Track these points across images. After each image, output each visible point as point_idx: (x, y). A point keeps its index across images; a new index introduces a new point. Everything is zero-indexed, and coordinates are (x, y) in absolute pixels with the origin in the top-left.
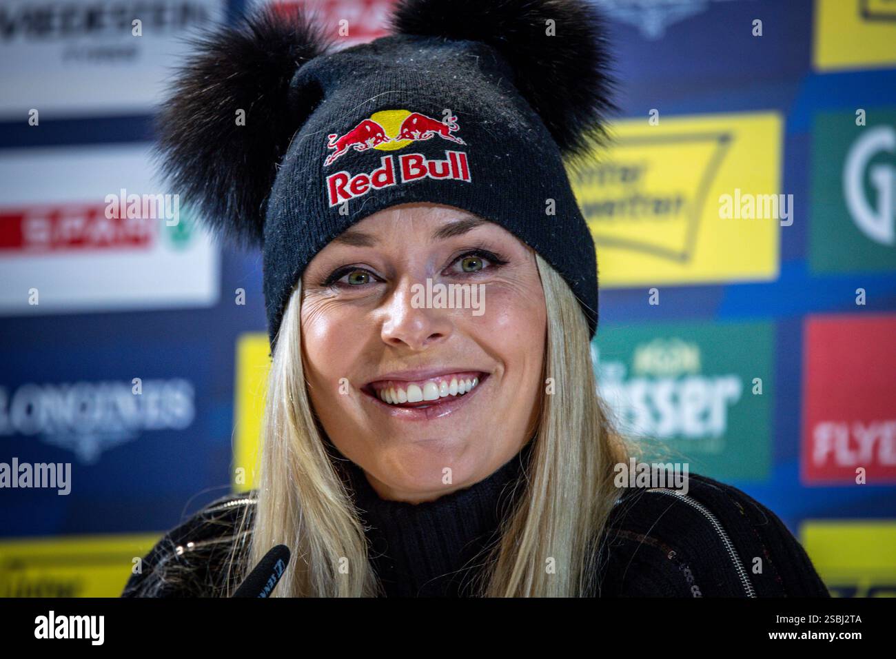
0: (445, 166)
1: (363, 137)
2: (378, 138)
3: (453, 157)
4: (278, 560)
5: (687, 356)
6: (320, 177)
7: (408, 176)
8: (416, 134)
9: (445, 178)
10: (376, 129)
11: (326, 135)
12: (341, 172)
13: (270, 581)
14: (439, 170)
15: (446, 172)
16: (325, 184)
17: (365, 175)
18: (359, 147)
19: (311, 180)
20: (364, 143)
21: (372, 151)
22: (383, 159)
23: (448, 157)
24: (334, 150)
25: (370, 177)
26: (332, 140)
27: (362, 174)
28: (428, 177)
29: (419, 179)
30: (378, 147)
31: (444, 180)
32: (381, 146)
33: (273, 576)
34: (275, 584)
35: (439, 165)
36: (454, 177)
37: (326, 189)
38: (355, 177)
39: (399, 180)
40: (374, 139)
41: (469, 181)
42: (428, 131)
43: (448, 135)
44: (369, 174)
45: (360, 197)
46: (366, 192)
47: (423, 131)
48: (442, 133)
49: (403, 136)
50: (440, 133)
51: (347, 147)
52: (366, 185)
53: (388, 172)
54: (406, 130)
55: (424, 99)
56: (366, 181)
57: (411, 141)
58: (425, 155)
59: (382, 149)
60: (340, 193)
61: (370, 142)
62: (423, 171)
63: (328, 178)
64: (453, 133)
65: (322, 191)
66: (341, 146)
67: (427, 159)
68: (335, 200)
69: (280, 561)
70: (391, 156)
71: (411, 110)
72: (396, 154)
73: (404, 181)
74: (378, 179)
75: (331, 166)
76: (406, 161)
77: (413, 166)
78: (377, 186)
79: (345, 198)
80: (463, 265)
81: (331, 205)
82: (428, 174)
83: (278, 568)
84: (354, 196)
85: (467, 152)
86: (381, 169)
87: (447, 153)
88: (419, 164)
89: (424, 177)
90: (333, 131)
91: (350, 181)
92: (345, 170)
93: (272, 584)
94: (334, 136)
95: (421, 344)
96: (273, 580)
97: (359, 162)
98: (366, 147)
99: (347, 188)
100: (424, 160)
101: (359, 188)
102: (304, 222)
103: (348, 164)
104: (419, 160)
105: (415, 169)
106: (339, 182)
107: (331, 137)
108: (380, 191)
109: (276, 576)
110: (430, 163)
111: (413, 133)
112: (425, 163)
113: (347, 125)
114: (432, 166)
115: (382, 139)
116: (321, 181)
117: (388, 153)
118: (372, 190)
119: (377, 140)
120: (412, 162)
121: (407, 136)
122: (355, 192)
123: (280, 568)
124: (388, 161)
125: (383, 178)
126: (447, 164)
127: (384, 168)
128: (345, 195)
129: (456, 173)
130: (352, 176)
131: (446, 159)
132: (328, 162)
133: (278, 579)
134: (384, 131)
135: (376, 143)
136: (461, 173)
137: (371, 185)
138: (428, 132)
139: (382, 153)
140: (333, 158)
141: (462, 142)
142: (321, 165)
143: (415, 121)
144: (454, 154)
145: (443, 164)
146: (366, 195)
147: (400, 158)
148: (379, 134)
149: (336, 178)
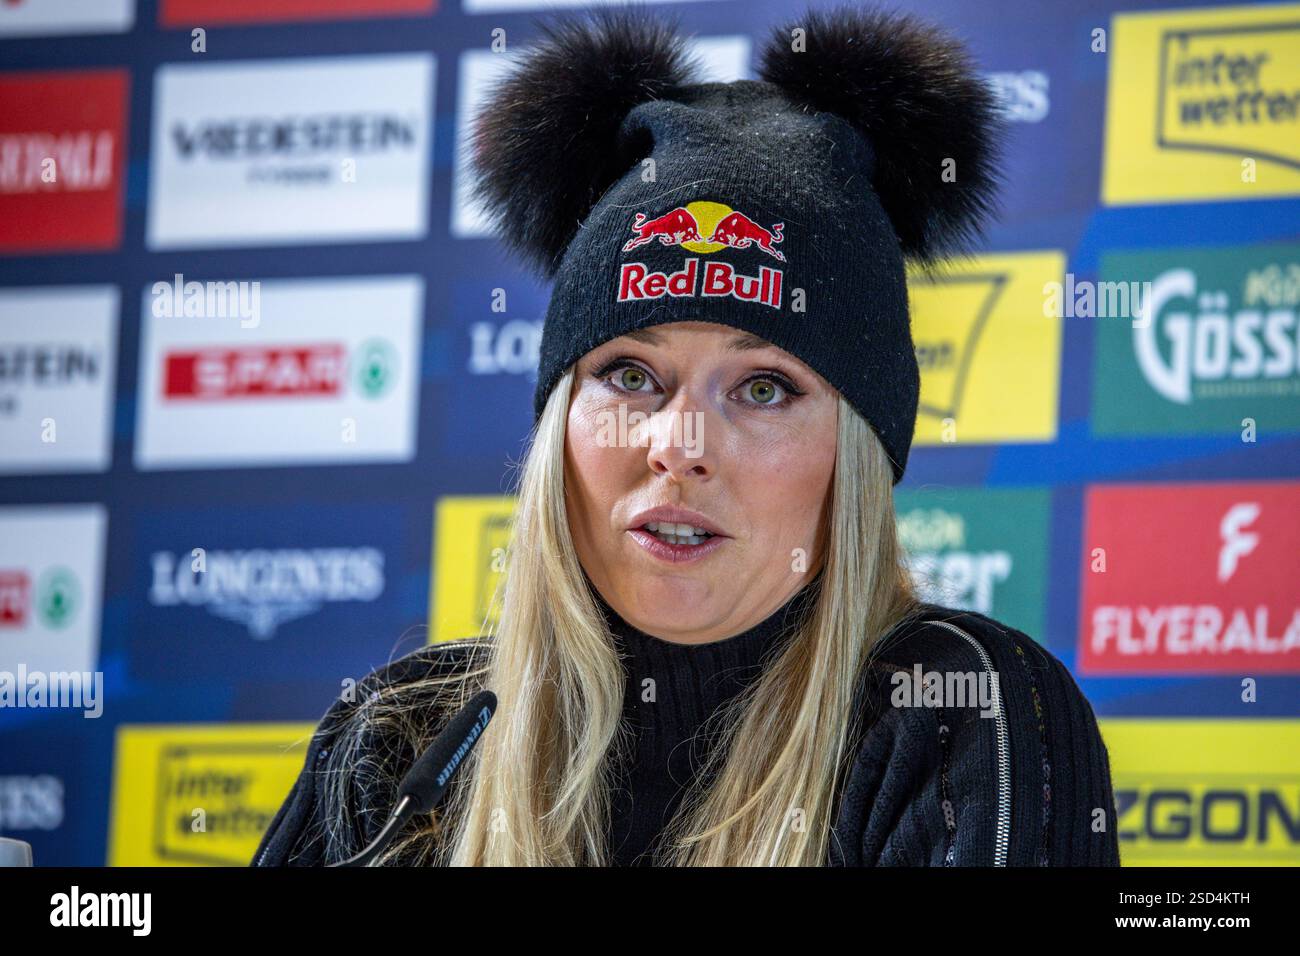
0: (754, 285)
1: (672, 228)
2: (688, 234)
3: (766, 275)
4: (482, 708)
5: (951, 529)
6: (615, 263)
7: (709, 289)
8: (732, 239)
9: (750, 300)
10: (690, 222)
11: (634, 213)
12: (639, 264)
13: (474, 730)
14: (746, 289)
15: (753, 293)
16: (619, 271)
17: (664, 275)
18: (665, 239)
19: (605, 262)
20: (672, 236)
21: (678, 247)
22: (688, 261)
23: (761, 275)
24: (638, 235)
25: (668, 279)
26: (639, 221)
27: (660, 273)
28: (731, 295)
29: (721, 295)
30: (686, 245)
31: (749, 302)
32: (688, 245)
33: (477, 725)
34: (479, 735)
35: (748, 281)
36: (762, 300)
37: (618, 279)
38: (651, 275)
39: (699, 292)
40: (684, 233)
41: (778, 307)
42: (746, 238)
43: (767, 246)
44: (668, 275)
45: (652, 301)
46: (660, 296)
47: (741, 237)
48: (762, 243)
49: (717, 238)
50: (759, 242)
51: (653, 235)
52: (662, 288)
53: (689, 279)
54: (721, 231)
55: (752, 196)
56: (663, 283)
57: (724, 246)
58: (735, 268)
59: (688, 248)
60: (632, 288)
61: (679, 236)
62: (728, 286)
63: (623, 266)
64: (774, 244)
65: (613, 280)
66: (647, 234)
67: (736, 273)
68: (625, 295)
69: (486, 708)
70: (697, 260)
71: (734, 207)
72: (703, 258)
73: (704, 294)
74: (675, 285)
75: (630, 253)
76: (712, 269)
77: (719, 279)
78: (673, 292)
79: (636, 296)
80: (752, 390)
81: (619, 299)
82: (733, 292)
83: (483, 717)
84: (646, 296)
85: (784, 272)
86: (682, 272)
87: (761, 269)
88: (724, 278)
89: (727, 294)
90: (642, 210)
91: (646, 277)
92: (644, 262)
93: (476, 734)
94: (642, 217)
95: (684, 474)
96: (477, 730)
97: (660, 259)
98: (673, 241)
99: (641, 285)
100: (732, 274)
101: (654, 289)
102: (589, 309)
103: (647, 257)
104: (727, 272)
105: (719, 282)
106: (634, 275)
107: (639, 217)
108: (675, 299)
109: (481, 725)
110: (738, 279)
111: (729, 236)
112: (733, 277)
113: (657, 209)
114: (740, 282)
115: (692, 236)
116: (615, 266)
117: (695, 255)
118: (667, 295)
119: (686, 236)
120: (719, 273)
121: (721, 239)
122: (649, 292)
123: (486, 717)
124: (692, 264)
125: (682, 284)
126: (758, 283)
127: (685, 272)
128: (637, 292)
129: (765, 297)
130: (649, 273)
131: (758, 276)
132: (627, 248)
133: (483, 729)
134: (698, 226)
135: (685, 239)
136: (770, 297)
137: (667, 289)
138: (745, 240)
139: (689, 254)
140: (634, 244)
141: (782, 258)
142: (619, 249)
143: (734, 222)
144: (769, 272)
145: (753, 282)
146: (659, 299)
147: (707, 263)
148: (691, 229)
149: (632, 269)
